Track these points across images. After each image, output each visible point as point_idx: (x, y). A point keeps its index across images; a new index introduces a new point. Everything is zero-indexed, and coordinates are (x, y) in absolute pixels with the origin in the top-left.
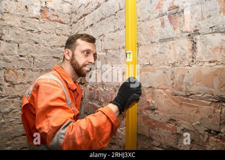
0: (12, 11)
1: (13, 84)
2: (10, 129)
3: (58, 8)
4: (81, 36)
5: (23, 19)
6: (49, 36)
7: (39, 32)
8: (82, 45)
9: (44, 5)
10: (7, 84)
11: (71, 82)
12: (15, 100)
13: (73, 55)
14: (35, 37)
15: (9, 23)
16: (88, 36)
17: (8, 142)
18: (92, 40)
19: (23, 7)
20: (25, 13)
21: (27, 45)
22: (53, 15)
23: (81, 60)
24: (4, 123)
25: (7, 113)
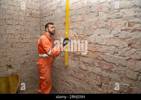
0: (21, 15)
1: (22, 39)
2: (22, 53)
3: (36, 13)
4: (49, 23)
5: (25, 18)
6: (33, 23)
7: (30, 22)
8: (50, 26)
9: (31, 12)
10: (21, 39)
11: (49, 37)
12: (24, 44)
13: (49, 29)
14: (29, 23)
15: (21, 19)
16: (51, 23)
17: (22, 57)
18: (52, 24)
19: (25, 13)
20: (25, 15)
21: (26, 26)
22: (34, 15)
23: (51, 30)
24: (21, 51)
25: (21, 48)
